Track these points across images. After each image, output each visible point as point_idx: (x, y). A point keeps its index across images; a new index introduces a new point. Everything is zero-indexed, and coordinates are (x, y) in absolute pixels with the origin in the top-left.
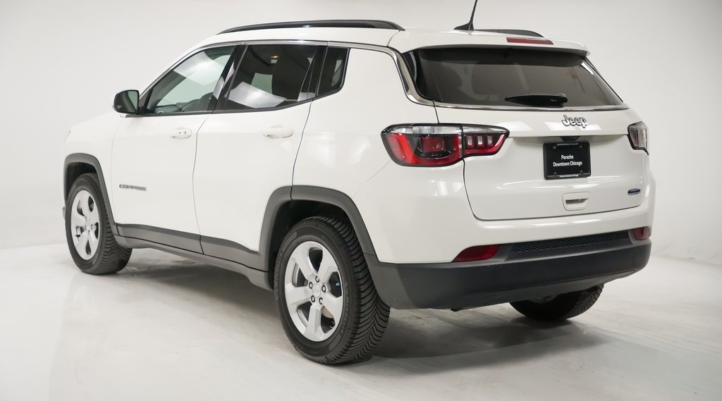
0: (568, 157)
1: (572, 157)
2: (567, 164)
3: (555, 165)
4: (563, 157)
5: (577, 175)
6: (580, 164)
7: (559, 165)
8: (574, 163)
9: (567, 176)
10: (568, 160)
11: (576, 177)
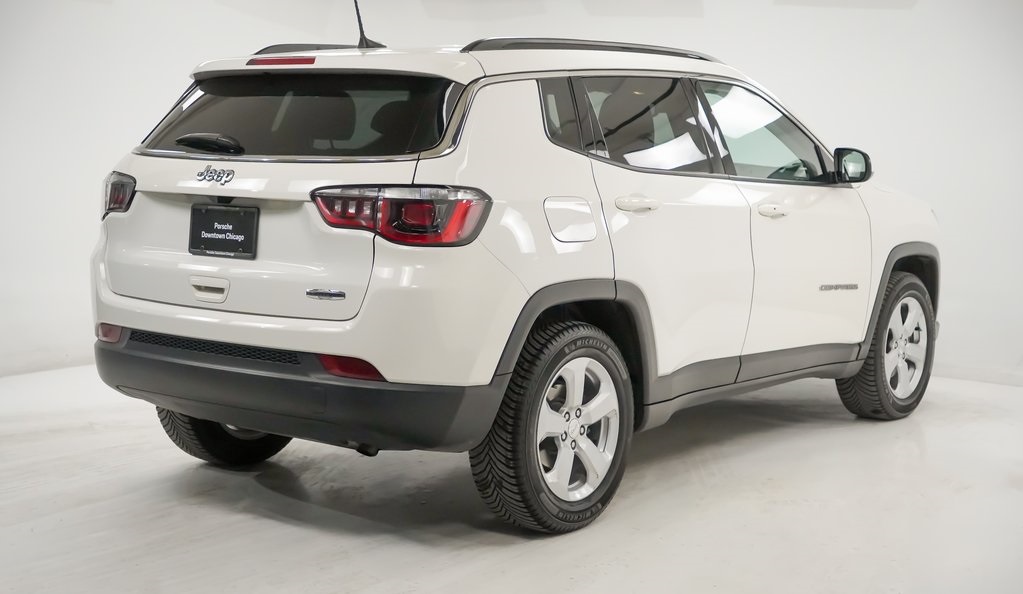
0: (224, 227)
1: (230, 227)
2: (220, 236)
3: (205, 235)
4: (216, 225)
5: (232, 254)
6: (240, 238)
7: (209, 236)
8: (232, 237)
9: (217, 253)
10: (224, 231)
11: (230, 257)
